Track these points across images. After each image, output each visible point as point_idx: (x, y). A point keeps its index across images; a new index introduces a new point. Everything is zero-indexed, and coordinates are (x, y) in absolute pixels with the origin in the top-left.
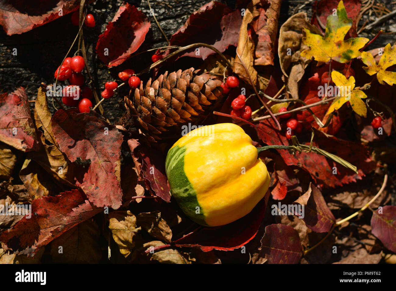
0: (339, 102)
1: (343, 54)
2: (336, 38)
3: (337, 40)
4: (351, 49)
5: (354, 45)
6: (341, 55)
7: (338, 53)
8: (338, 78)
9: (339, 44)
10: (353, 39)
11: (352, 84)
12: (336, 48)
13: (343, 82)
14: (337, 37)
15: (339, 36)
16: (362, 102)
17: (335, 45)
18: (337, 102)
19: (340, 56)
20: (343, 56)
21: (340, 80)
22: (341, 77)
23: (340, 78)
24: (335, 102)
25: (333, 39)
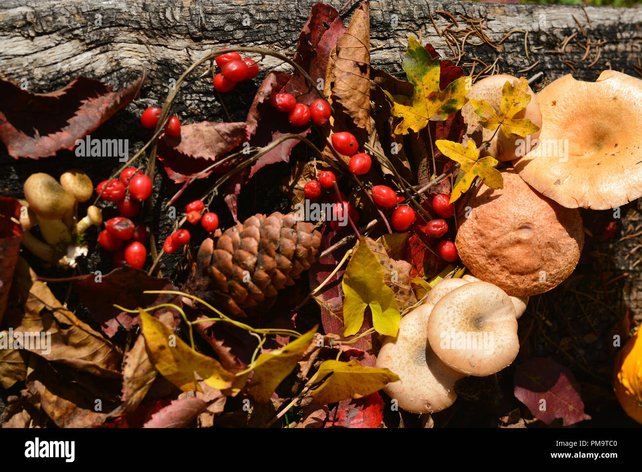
0: (464, 181)
1: (443, 109)
2: (425, 90)
3: (427, 93)
4: (453, 98)
5: (456, 91)
6: (440, 110)
7: (435, 110)
8: (449, 148)
9: (432, 97)
10: (452, 85)
11: (474, 152)
12: (430, 104)
13: (461, 153)
14: (427, 89)
15: (428, 87)
16: (495, 171)
17: (427, 100)
18: (461, 182)
19: (439, 113)
20: (443, 111)
21: (454, 151)
22: (453, 146)
23: (453, 148)
24: (458, 183)
25: (422, 93)
